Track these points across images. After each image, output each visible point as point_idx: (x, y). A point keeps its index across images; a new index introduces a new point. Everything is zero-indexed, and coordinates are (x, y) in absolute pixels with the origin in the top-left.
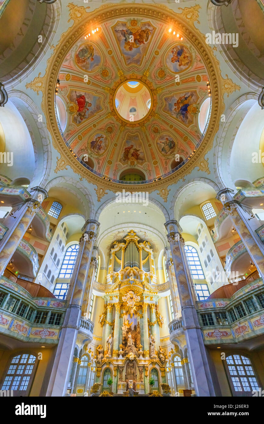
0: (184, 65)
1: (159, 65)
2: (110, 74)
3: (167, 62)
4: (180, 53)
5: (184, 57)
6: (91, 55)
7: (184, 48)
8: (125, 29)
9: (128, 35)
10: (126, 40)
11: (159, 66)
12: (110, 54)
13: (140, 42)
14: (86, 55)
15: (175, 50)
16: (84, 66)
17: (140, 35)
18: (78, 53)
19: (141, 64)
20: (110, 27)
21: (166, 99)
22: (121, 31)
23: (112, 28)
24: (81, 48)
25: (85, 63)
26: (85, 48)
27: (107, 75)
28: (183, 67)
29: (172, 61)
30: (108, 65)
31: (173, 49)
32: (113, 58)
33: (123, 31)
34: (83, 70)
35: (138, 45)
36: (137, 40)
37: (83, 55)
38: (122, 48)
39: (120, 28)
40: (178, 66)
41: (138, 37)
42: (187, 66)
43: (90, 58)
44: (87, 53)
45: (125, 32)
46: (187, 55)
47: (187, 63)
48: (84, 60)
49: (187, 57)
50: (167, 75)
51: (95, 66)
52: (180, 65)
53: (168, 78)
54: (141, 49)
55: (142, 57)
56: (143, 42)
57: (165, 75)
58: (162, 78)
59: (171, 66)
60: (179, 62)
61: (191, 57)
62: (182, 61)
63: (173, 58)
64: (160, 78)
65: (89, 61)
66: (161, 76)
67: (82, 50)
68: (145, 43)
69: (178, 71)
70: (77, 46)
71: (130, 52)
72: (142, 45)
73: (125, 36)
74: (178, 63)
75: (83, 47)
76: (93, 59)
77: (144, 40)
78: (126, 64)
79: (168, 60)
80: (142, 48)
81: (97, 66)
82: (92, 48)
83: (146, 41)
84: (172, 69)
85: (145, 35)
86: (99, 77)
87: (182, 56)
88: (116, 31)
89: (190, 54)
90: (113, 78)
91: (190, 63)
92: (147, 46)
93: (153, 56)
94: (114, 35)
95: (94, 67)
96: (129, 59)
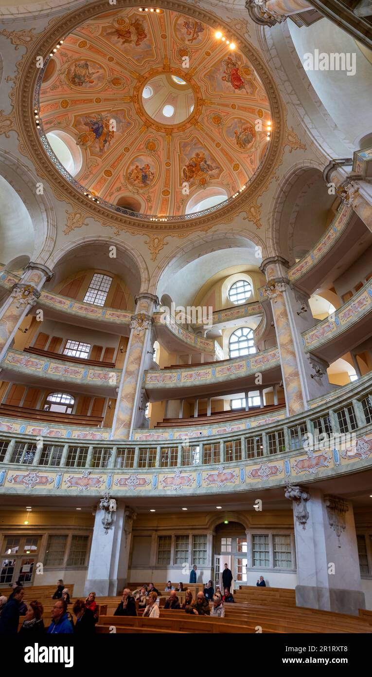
0: (132, 171)
1: (159, 154)
2: (211, 120)
3: (153, 161)
4: (145, 178)
5: (137, 177)
6: (238, 137)
7: (143, 185)
8: (210, 172)
9: (205, 167)
10: (206, 162)
11: (159, 152)
12: (218, 143)
13: (190, 165)
14: (245, 137)
15: (151, 177)
16: (244, 124)
17: (193, 172)
18: (254, 139)
19: (179, 144)
20: (225, 170)
21: (130, 123)
22: (213, 169)
23: (223, 170)
24: (251, 144)
25: (243, 127)
26: (246, 144)
27: (214, 118)
28: (133, 167)
29: (148, 165)
30: (216, 130)
31: (154, 177)
32: (213, 140)
33: (211, 170)
34: (244, 120)
35: (192, 162)
36: (194, 166)
37: (247, 136)
38: (207, 153)
39: (215, 172)
40: (138, 165)
41: (194, 169)
42: (129, 172)
43: (239, 134)
44: (243, 138)
45: (209, 168)
46: (136, 182)
47: (132, 174)
48: (245, 130)
49: (135, 181)
50: (145, 149)
51: (231, 126)
52: (137, 167)
53: (142, 146)
54: (186, 158)
55: (182, 152)
56: (188, 167)
57: (147, 148)
58: (149, 143)
59: (146, 160)
60: (141, 169)
61: (131, 183)
62: (138, 172)
63: (149, 168)
64: (151, 140)
65: (239, 131)
66: (151, 144)
67: (249, 142)
68: (185, 167)
69: (135, 160)
70: (255, 148)
71: (197, 151)
72: (187, 164)
73: (208, 165)
74: (140, 167)
75: (249, 146)
76: (235, 133)
77: (187, 169)
78: (197, 138)
79: (153, 163)
80: (186, 161)
81: (229, 126)
82: (239, 145)
83: (185, 169)
84: (142, 158)
85: (188, 174)
86: (224, 114)
87: (140, 177)
88: (219, 168)
89: (134, 185)
90: (206, 118)
91: (128, 178)
92: (181, 164)
93: (171, 158)
94: (219, 163)
95: (232, 124)
96: (195, 145)
